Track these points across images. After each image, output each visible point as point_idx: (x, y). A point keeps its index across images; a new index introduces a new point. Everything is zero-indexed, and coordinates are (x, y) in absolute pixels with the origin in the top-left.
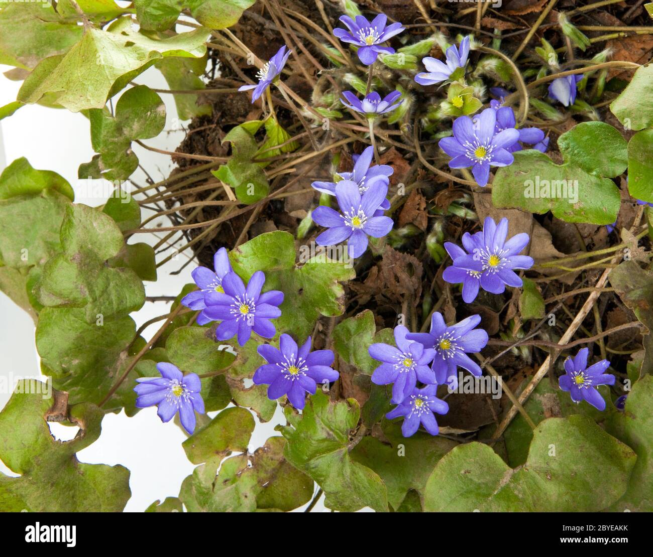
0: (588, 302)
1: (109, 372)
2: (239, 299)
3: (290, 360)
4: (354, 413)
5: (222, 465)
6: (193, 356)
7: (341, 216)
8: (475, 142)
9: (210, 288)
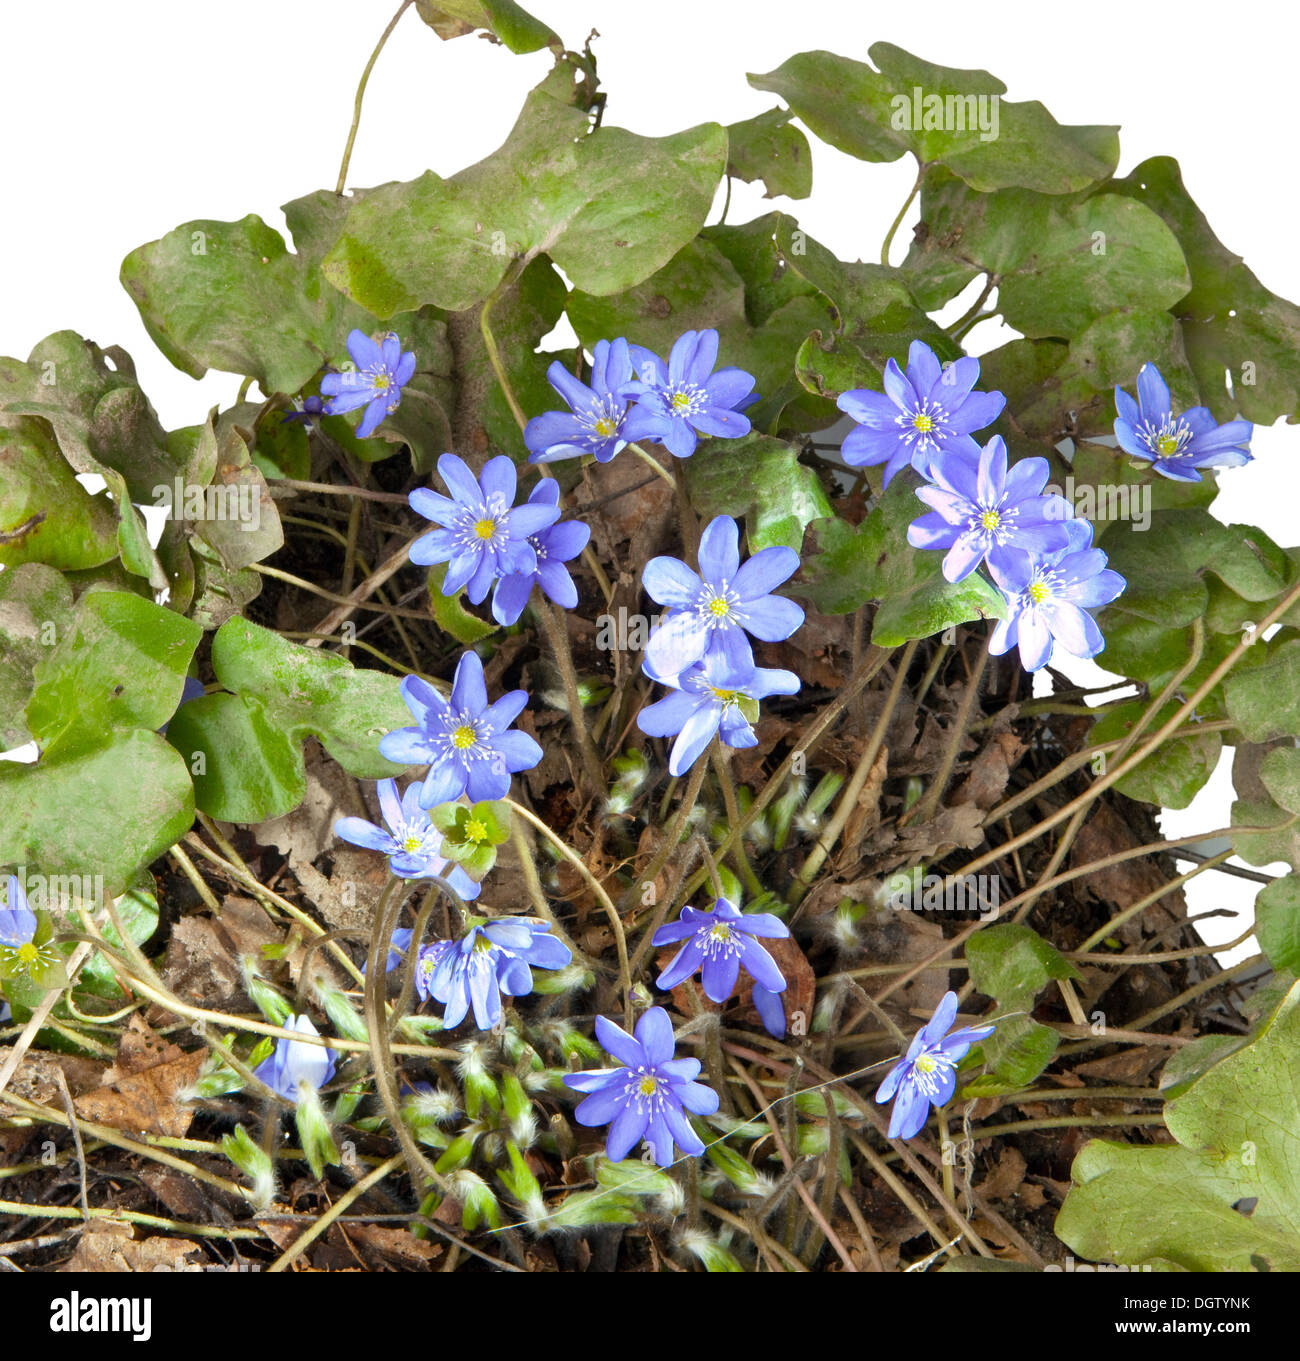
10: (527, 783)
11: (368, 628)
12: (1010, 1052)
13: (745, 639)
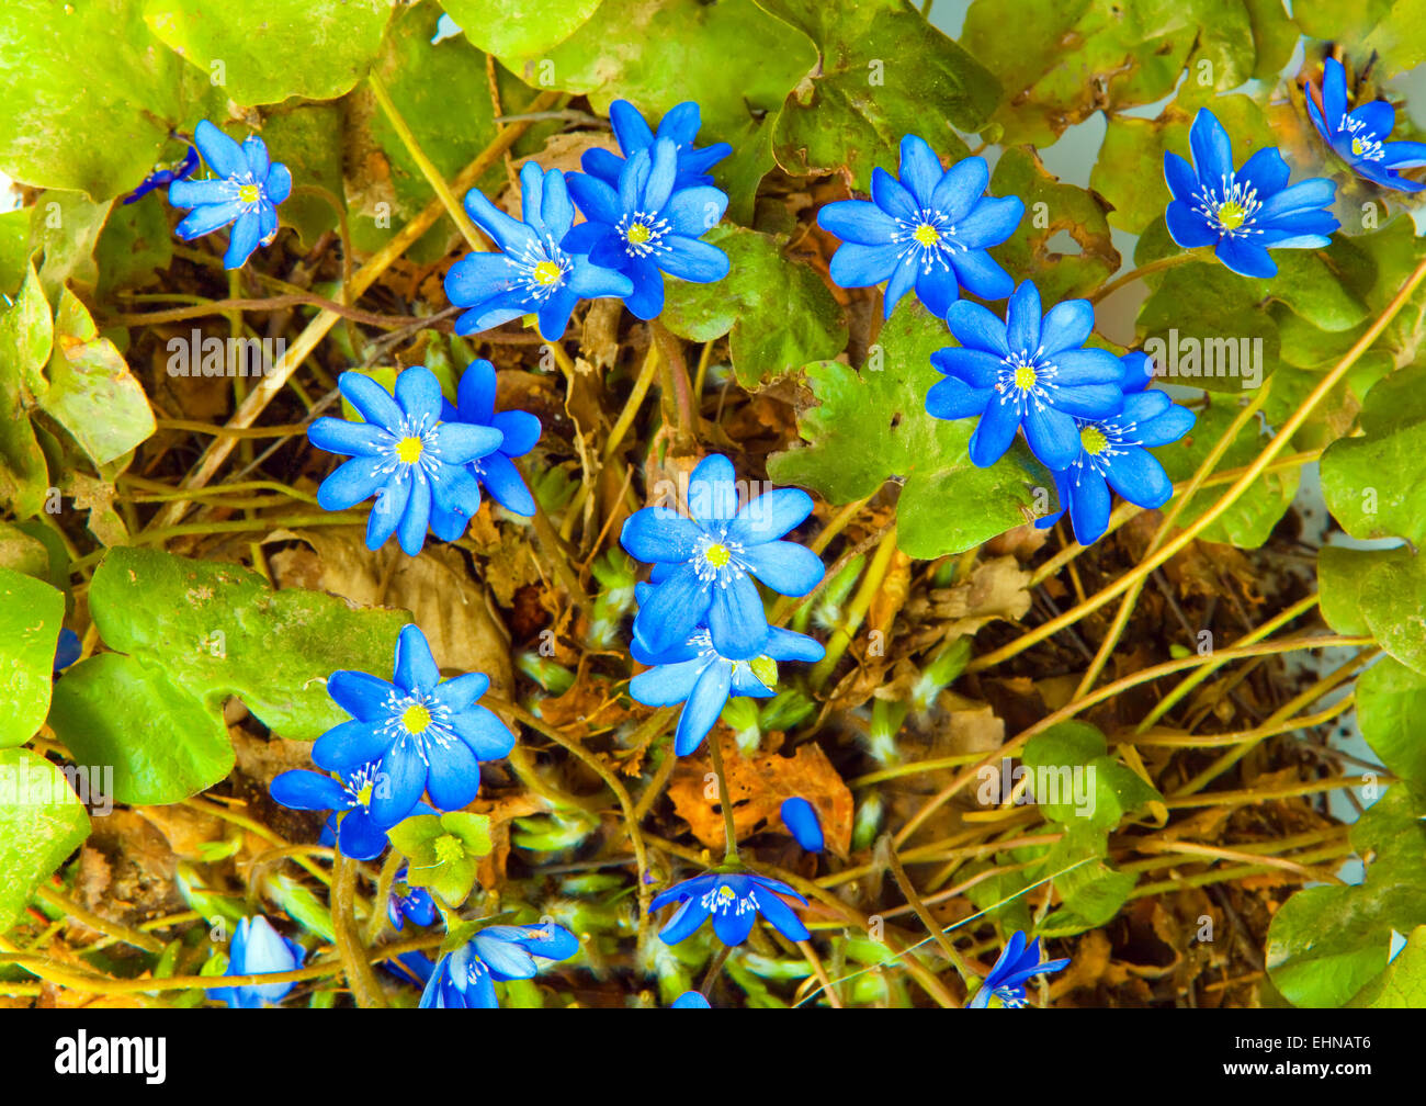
0: (250, 413)
2: (1037, 404)
3: (935, 259)
4: (791, 140)
5: (1172, 88)
7: (754, 569)
8: (429, 746)
9: (1120, 449)
10: (492, 594)
11: (266, 455)
12: (1083, 892)
13: (752, 588)
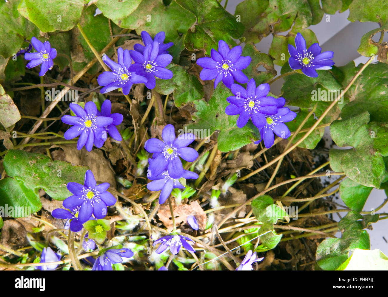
0: (46, 114)
1: (363, 88)
2: (255, 111)
3: (228, 73)
4: (189, 41)
5: (290, 27)
6: (301, 90)
7: (180, 155)
8: (94, 202)
9: (277, 123)
12: (267, 240)
13: (179, 160)
